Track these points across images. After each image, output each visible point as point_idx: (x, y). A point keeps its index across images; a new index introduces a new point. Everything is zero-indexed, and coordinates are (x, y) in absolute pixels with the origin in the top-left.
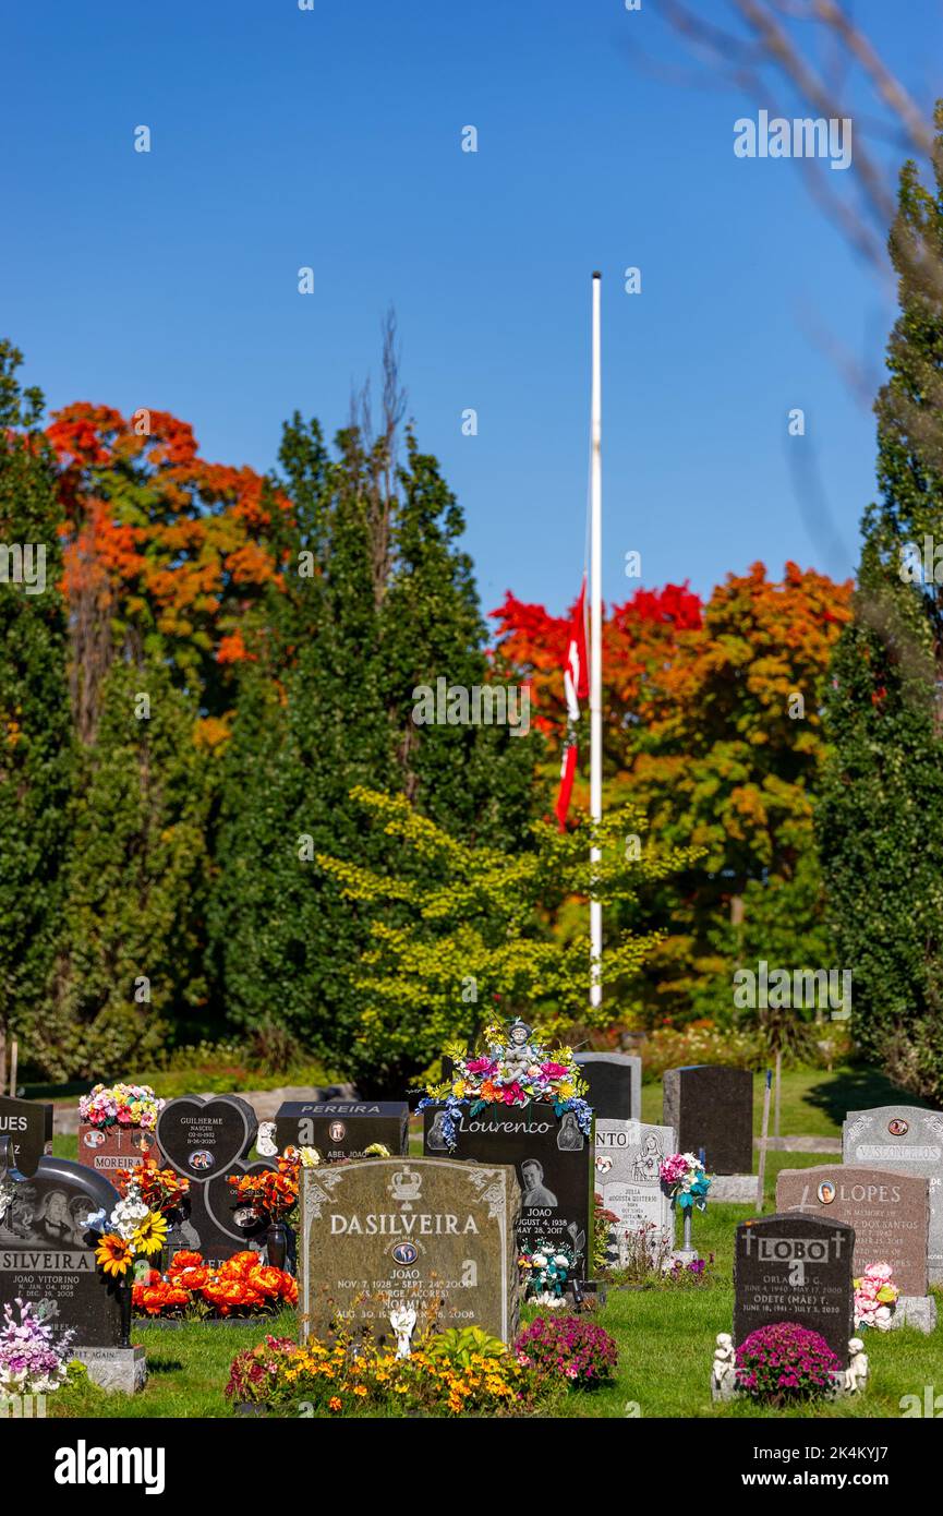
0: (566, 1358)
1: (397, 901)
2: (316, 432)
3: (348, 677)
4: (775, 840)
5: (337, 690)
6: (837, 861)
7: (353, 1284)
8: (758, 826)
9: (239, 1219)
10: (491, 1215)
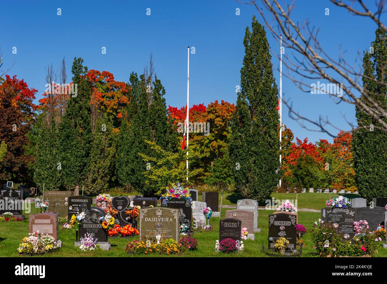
0: (188, 244)
1: (153, 161)
2: (136, 75)
3: (143, 120)
4: (219, 151)
5: (141, 123)
6: (232, 155)
7: (149, 230)
8: (216, 149)
9: (127, 219)
10: (175, 218)
